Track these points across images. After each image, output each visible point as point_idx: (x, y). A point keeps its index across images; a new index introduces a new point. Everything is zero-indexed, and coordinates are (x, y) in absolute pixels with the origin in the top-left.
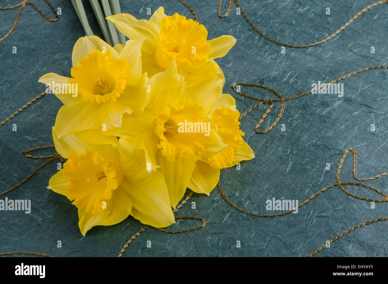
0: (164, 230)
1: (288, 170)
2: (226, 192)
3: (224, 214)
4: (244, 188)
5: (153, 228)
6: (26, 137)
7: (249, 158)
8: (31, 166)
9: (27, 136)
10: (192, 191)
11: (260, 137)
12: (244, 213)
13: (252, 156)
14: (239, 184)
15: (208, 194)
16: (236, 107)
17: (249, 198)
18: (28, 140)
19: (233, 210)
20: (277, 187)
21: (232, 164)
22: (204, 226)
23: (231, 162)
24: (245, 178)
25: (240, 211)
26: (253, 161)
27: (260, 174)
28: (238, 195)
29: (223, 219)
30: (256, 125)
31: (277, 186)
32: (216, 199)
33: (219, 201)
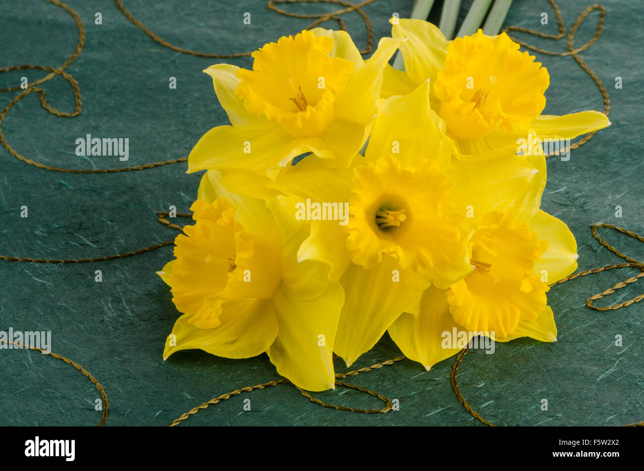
0: (309, 396)
1: (601, 377)
2: (462, 375)
3: (435, 405)
4: (500, 380)
5: (293, 386)
6: (182, 194)
7: (545, 339)
8: (157, 237)
9: (184, 193)
10: (403, 355)
11: (589, 314)
12: (471, 416)
13: (552, 337)
14: (497, 371)
15: (428, 368)
16: (577, 259)
17: (498, 398)
18: (181, 199)
19: (454, 405)
20: (562, 397)
21: (506, 337)
22: (385, 412)
23: (506, 336)
24: (515, 365)
25: (466, 410)
26: (548, 346)
27: (546, 368)
28: (482, 387)
29: (428, 413)
30: (594, 296)
31: (563, 395)
32: (437, 379)
33: (441, 383)
